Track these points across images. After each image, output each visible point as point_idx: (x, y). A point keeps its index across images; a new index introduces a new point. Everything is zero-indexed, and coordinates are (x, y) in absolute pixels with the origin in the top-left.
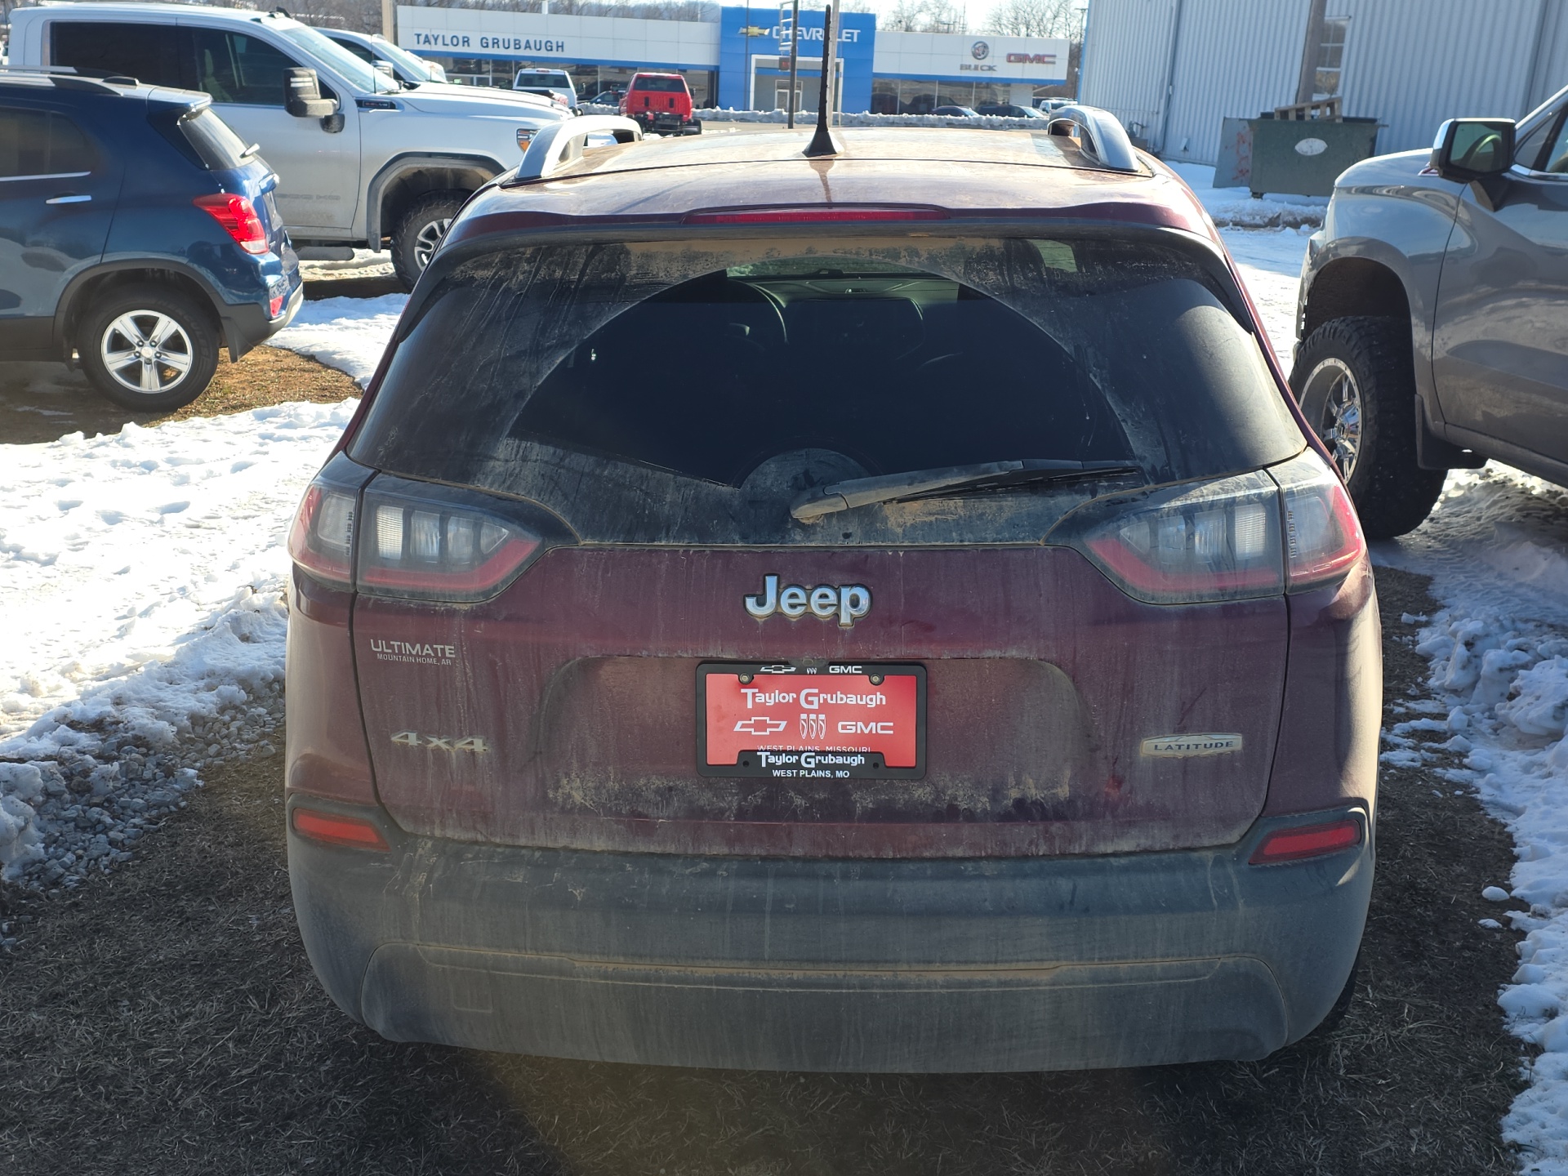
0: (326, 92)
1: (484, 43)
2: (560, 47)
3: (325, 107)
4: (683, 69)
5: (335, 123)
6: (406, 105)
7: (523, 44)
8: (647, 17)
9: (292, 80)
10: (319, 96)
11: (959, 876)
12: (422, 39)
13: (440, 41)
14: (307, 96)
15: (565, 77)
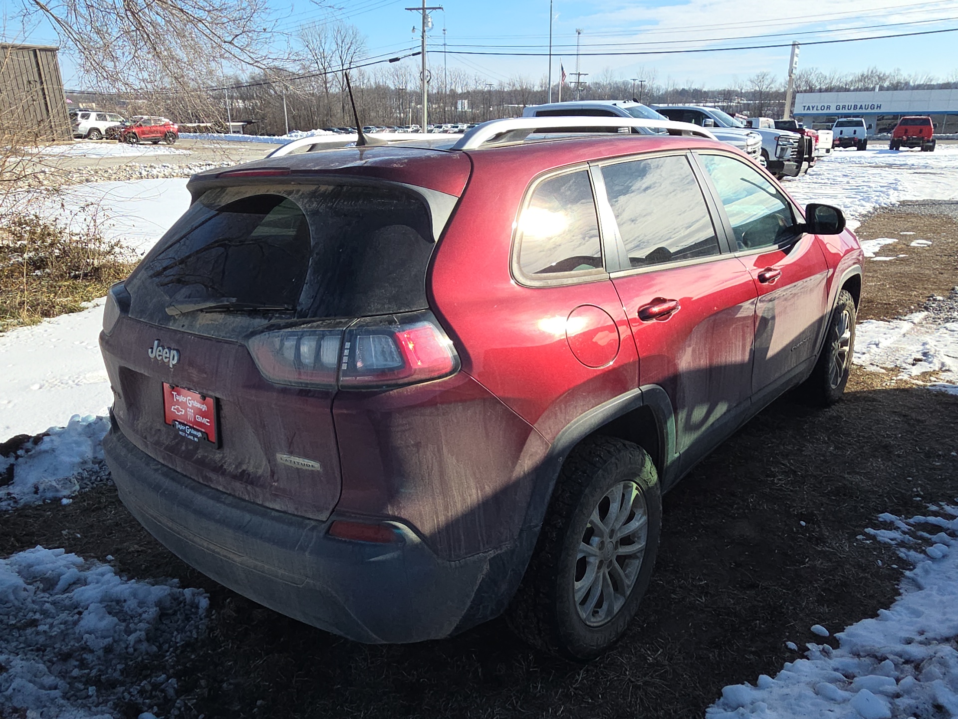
1: (838, 108)
2: (879, 107)
4: (928, 114)
7: (858, 107)
8: (941, 89)
11: (218, 500)
12: (806, 108)
13: (815, 108)
15: (862, 121)
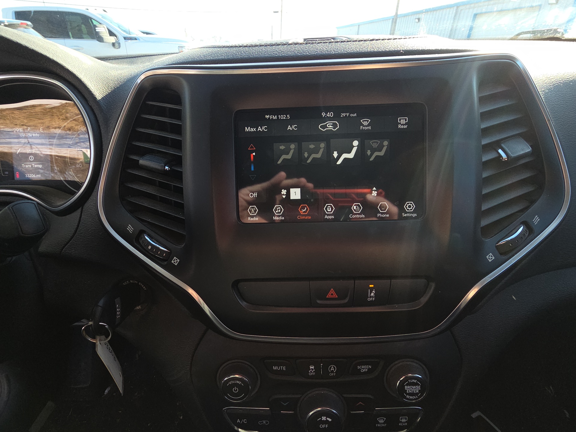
0: (111, 34)
3: (112, 39)
5: (117, 45)
6: (140, 39)
9: (96, 28)
10: (109, 35)
14: (103, 35)
